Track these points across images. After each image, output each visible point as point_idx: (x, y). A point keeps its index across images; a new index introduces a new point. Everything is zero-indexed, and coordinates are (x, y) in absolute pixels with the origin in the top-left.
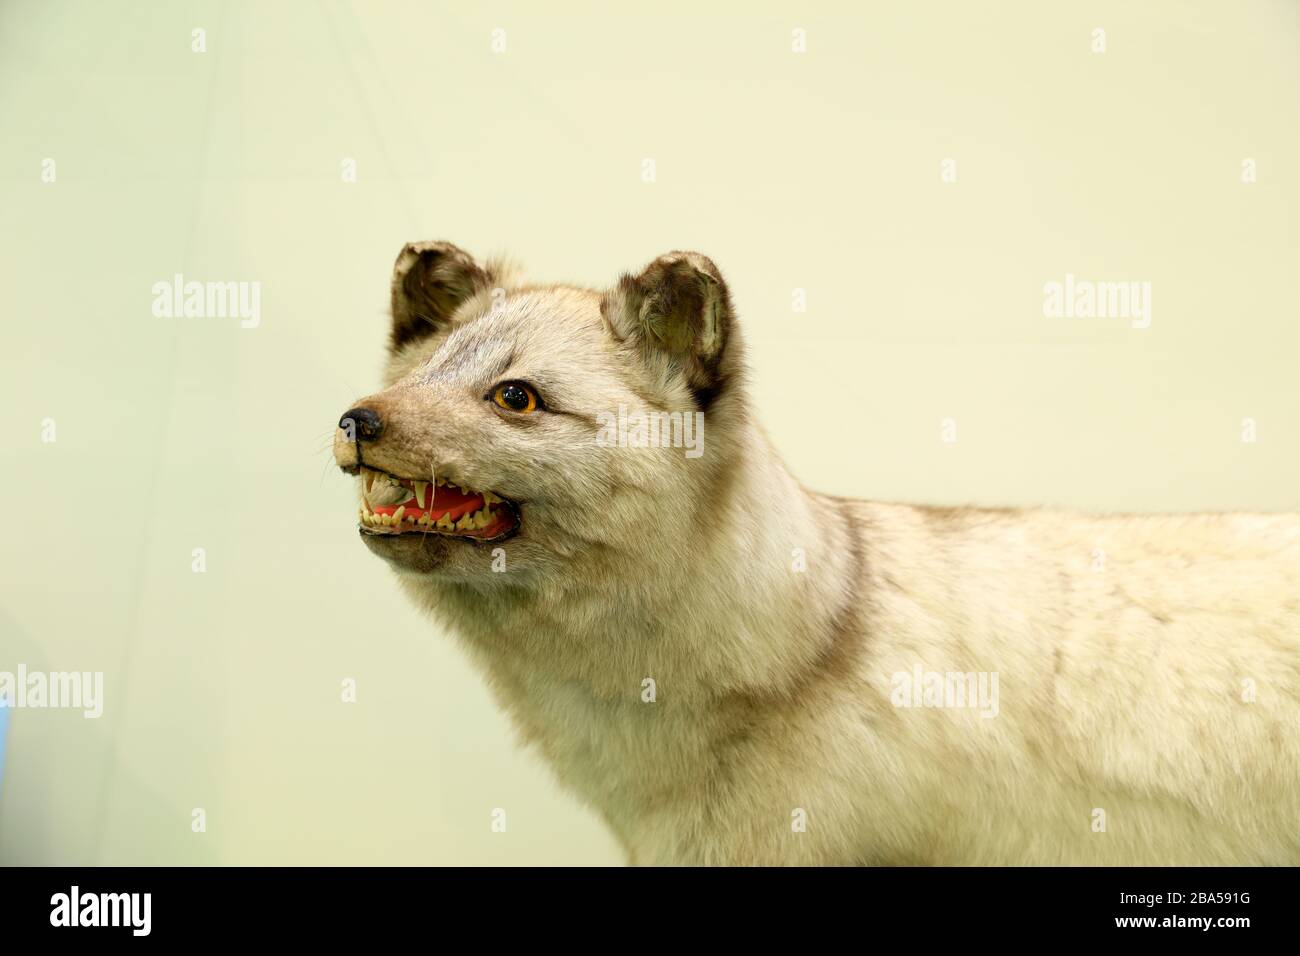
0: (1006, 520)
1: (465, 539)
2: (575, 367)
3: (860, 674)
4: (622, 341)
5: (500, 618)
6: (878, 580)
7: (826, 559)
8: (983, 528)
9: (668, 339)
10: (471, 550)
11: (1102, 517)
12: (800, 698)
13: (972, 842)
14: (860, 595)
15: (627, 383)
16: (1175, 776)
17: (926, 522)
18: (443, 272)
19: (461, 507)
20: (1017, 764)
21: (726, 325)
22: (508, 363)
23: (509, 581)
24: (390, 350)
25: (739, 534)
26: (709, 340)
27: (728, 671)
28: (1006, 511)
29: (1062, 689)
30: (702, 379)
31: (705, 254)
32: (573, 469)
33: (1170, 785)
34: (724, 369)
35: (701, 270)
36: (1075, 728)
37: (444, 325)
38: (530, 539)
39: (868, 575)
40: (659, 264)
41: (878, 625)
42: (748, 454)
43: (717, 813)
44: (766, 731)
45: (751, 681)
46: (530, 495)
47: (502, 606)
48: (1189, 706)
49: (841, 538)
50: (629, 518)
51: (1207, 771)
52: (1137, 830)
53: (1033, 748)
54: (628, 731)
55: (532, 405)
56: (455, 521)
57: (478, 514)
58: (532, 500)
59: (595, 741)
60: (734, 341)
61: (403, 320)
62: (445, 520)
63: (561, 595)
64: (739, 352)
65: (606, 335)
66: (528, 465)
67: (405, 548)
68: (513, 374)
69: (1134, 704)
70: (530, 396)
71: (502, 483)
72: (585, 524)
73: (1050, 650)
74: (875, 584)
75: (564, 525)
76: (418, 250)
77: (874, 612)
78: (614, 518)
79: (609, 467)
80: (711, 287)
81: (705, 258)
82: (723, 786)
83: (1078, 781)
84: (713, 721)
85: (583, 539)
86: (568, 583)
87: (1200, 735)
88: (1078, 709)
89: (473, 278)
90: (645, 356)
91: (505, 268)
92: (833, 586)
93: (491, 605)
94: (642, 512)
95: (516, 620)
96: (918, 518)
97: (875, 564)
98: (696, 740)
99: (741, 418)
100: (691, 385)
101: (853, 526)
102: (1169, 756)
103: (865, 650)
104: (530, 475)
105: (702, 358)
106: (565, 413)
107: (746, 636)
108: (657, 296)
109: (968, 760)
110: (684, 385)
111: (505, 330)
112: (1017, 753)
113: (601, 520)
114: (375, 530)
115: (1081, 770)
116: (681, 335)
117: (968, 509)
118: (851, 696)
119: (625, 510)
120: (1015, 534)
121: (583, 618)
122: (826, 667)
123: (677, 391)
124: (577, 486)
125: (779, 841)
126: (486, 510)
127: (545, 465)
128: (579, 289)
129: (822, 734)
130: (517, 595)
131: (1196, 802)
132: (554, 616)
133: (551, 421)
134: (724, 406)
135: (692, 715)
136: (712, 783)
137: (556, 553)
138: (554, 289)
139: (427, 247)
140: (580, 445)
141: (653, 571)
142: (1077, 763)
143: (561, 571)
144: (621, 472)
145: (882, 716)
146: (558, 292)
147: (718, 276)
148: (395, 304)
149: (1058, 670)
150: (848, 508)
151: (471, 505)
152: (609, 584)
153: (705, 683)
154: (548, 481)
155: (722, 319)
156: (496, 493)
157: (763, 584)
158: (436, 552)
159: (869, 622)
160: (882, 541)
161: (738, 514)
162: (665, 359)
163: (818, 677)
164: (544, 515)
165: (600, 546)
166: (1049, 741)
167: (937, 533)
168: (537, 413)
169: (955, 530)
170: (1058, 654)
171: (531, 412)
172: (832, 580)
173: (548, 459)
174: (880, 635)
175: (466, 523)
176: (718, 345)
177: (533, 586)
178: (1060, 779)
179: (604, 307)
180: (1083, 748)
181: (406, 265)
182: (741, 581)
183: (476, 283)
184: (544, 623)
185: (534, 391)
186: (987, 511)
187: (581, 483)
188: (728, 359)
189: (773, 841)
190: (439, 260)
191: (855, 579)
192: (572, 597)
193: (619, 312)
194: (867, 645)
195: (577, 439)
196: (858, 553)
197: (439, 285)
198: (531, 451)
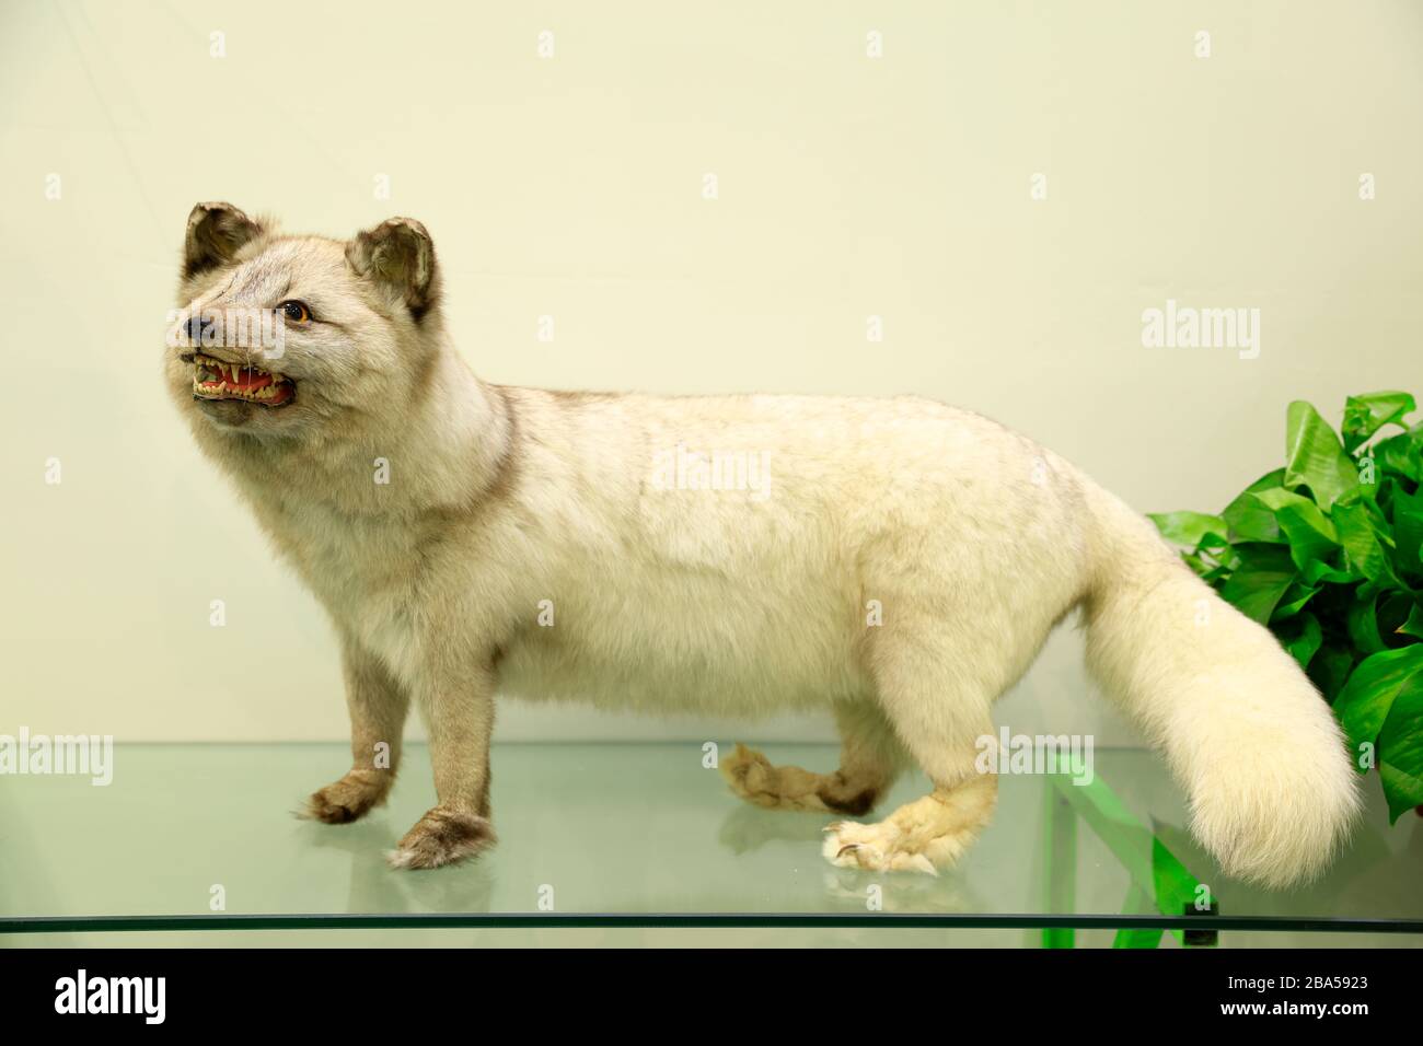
0: (609, 400)
1: (262, 404)
2: (331, 292)
3: (515, 497)
4: (361, 275)
5: (274, 461)
6: (526, 437)
7: (492, 421)
8: (594, 405)
9: (390, 274)
10: (265, 412)
11: (673, 398)
12: (476, 512)
13: (587, 605)
14: (514, 446)
15: (366, 303)
16: (713, 556)
17: (557, 401)
18: (226, 224)
19: (259, 383)
20: (616, 553)
21: (432, 267)
22: (287, 289)
23: (287, 434)
24: (182, 277)
25: (438, 403)
26: (421, 276)
27: (429, 494)
28: (609, 395)
29: (645, 505)
30: (416, 301)
31: (418, 220)
32: (333, 358)
33: (709, 561)
34: (430, 294)
35: (417, 231)
36: (652, 528)
37: (226, 261)
38: (301, 405)
39: (519, 434)
40: (387, 225)
41: (526, 466)
42: (443, 350)
43: (421, 589)
44: (454, 534)
45: (445, 500)
46: (305, 375)
47: (278, 452)
48: (722, 512)
49: (500, 409)
50: (371, 390)
51: (732, 551)
52: (689, 591)
53: (626, 542)
54: (361, 536)
55: (305, 317)
56: (254, 393)
57: (268, 388)
58: (304, 379)
59: (337, 544)
60: (436, 276)
61: (195, 256)
62: (248, 392)
63: (323, 441)
64: (439, 284)
65: (349, 271)
66: (305, 356)
67: (226, 409)
68: (291, 296)
69: (688, 512)
70: (304, 311)
71: (287, 367)
72: (341, 394)
73: (637, 481)
74: (522, 439)
75: (327, 396)
76: (208, 208)
77: (523, 457)
78: (360, 390)
79: (357, 358)
80: (422, 242)
81: (419, 223)
82: (425, 572)
83: (654, 562)
84: (418, 529)
85: (340, 406)
86: (327, 434)
87: (728, 530)
88: (654, 517)
89: (247, 230)
90: (377, 286)
91: (271, 222)
92: (497, 440)
93: (269, 452)
94: (379, 387)
95: (288, 461)
96: (550, 398)
97: (523, 427)
98: (407, 541)
99: (439, 327)
100: (409, 305)
101: (508, 402)
102: (709, 544)
103: (518, 481)
104: (306, 362)
105: (416, 287)
106: (326, 322)
107: (442, 470)
108: (385, 246)
109: (584, 550)
110: (404, 304)
111: (282, 267)
112: (617, 547)
113: (352, 392)
114: (207, 397)
115: (656, 556)
116: (400, 272)
117: (583, 393)
118: (509, 511)
119: (368, 385)
120: (616, 408)
121: (336, 458)
122: (493, 492)
123: (399, 309)
124: (336, 370)
125: (463, 606)
126: (273, 386)
127: (316, 356)
128: (327, 239)
129: (491, 535)
130: (290, 444)
131: (725, 571)
132: (316, 457)
133: (318, 328)
134: (429, 318)
135: (405, 523)
136: (418, 572)
137: (319, 414)
138: (308, 238)
139: (214, 206)
140: (338, 344)
141: (385, 426)
142: (653, 551)
143: (323, 426)
144: (365, 361)
145: (530, 523)
146: (312, 240)
147: (427, 234)
148: (188, 245)
149: (642, 493)
150: (504, 391)
151: (263, 382)
152: (356, 434)
153: (413, 502)
154: (317, 366)
155: (429, 263)
156: (282, 374)
157: (454, 437)
158: (244, 412)
159: (520, 464)
160: (528, 412)
161: (437, 390)
162: (389, 287)
163: (487, 500)
164: (312, 389)
165: (350, 409)
166: (636, 538)
167: (564, 408)
168: (309, 322)
169: (576, 406)
170: (642, 483)
171: (304, 322)
172: (496, 435)
173: (318, 352)
174: (528, 472)
175: (261, 394)
176: (427, 279)
177: (302, 437)
178: (643, 561)
179: (347, 252)
180: (656, 540)
181: (198, 218)
182: (438, 433)
183: (251, 233)
184: (310, 462)
185: (306, 307)
186: (596, 395)
187: (339, 368)
188: (432, 288)
189: (459, 605)
190: (223, 216)
191: (511, 435)
192: (329, 444)
193: (358, 256)
194: (520, 479)
195: (335, 339)
196: (512, 420)
197: (222, 233)
198: (306, 347)
